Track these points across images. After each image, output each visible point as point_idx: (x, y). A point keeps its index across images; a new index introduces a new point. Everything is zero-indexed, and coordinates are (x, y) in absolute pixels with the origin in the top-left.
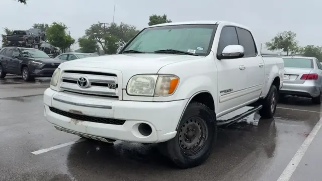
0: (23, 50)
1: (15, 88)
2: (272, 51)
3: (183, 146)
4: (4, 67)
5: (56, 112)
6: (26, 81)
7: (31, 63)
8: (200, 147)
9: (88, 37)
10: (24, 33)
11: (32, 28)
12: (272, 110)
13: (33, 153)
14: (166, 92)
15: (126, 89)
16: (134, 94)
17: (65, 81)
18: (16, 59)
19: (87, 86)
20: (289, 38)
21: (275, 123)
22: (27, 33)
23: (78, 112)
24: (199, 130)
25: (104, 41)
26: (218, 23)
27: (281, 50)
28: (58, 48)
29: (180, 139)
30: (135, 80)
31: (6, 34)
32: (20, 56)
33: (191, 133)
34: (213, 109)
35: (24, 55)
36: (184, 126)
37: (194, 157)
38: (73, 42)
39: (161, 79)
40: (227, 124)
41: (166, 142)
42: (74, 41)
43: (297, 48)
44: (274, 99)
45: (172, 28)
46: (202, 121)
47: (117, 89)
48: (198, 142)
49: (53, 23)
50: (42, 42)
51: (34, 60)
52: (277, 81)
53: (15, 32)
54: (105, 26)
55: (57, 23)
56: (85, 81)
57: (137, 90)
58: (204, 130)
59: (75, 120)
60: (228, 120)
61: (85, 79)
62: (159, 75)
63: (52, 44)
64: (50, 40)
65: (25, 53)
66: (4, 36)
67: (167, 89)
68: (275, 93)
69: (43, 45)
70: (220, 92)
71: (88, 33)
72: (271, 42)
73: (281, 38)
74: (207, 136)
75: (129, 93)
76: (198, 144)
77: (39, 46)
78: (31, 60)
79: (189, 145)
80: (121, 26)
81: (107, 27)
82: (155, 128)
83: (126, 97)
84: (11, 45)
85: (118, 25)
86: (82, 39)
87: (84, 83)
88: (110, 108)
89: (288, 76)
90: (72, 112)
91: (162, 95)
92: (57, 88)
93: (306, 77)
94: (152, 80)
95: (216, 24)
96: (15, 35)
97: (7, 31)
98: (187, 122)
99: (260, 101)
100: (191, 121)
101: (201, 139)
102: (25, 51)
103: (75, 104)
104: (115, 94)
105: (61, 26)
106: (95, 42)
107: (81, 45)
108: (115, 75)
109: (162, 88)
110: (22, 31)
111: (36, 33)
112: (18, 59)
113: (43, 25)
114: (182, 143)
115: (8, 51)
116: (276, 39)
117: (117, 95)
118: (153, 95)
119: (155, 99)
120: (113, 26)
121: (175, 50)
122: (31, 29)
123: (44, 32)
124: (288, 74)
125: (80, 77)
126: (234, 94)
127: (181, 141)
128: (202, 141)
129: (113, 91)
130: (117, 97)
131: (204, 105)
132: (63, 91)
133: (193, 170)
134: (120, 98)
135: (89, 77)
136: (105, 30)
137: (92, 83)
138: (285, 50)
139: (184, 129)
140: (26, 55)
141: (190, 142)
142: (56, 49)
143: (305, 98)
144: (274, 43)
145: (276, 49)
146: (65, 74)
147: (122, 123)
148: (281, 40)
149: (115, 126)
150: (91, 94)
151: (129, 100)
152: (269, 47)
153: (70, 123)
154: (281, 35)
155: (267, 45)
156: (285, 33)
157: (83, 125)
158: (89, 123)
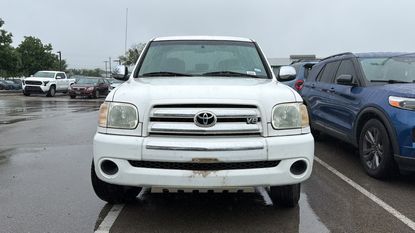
15: (271, 123)
19: (214, 123)
23: (210, 159)
47: (259, 123)
56: (210, 117)
61: (210, 115)
62: (298, 102)
72: (125, 56)
75: (276, 127)
82: (310, 164)
83: (273, 132)
87: (208, 121)
88: (262, 148)
90: (197, 162)
95: (254, 43)
116: (131, 53)
117: (260, 131)
119: (303, 131)
129: (254, 126)
135: (215, 112)
137: (218, 119)
144: (129, 57)
145: (131, 64)
146: (159, 110)
147: (276, 164)
148: (136, 53)
149: (266, 170)
150: (220, 134)
151: (276, 135)
152: (123, 62)
153: (193, 176)
154: (136, 47)
155: (120, 59)
156: (141, 46)
157: (218, 175)
158: (227, 171)
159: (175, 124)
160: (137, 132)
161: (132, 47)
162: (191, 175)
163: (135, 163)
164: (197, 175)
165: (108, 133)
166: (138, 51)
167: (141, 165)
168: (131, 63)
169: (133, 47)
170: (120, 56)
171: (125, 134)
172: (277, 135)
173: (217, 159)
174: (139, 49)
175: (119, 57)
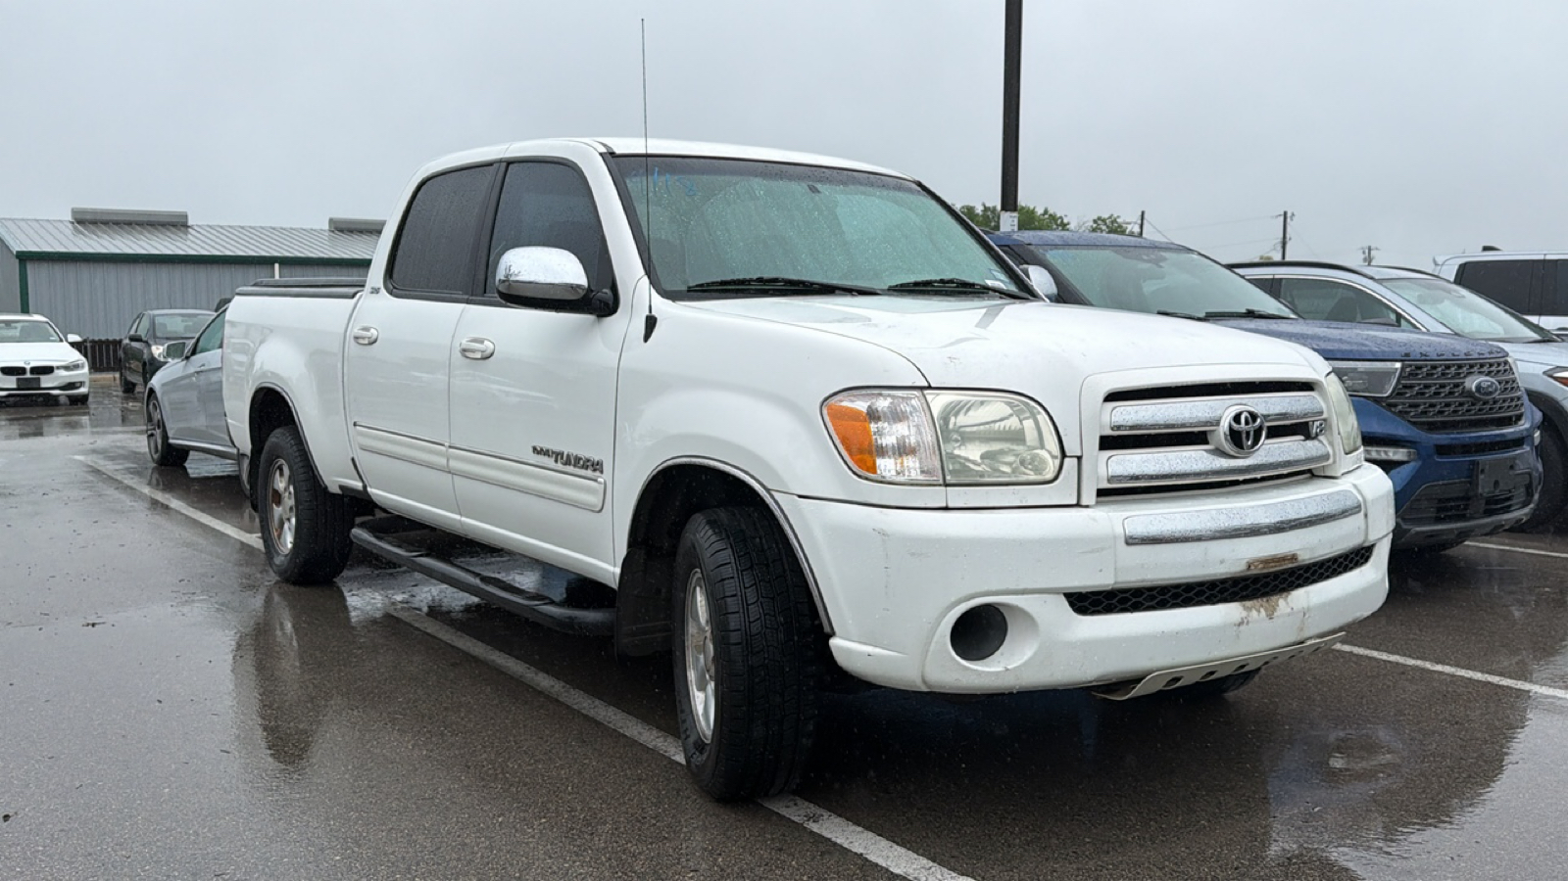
15: (1340, 435)
19: (1260, 444)
23: (1282, 559)
47: (1323, 438)
56: (1258, 425)
61: (1254, 418)
87: (1253, 435)
90: (1256, 571)
104: (1330, 456)
146: (1122, 408)
147: (1369, 553)
153: (1245, 621)
157: (1294, 609)
159: (1171, 456)
160: (1063, 491)
162: (1242, 619)
163: (1086, 602)
164: (1254, 613)
165: (951, 505)
167: (1129, 603)
171: (1021, 501)
173: (1297, 554)
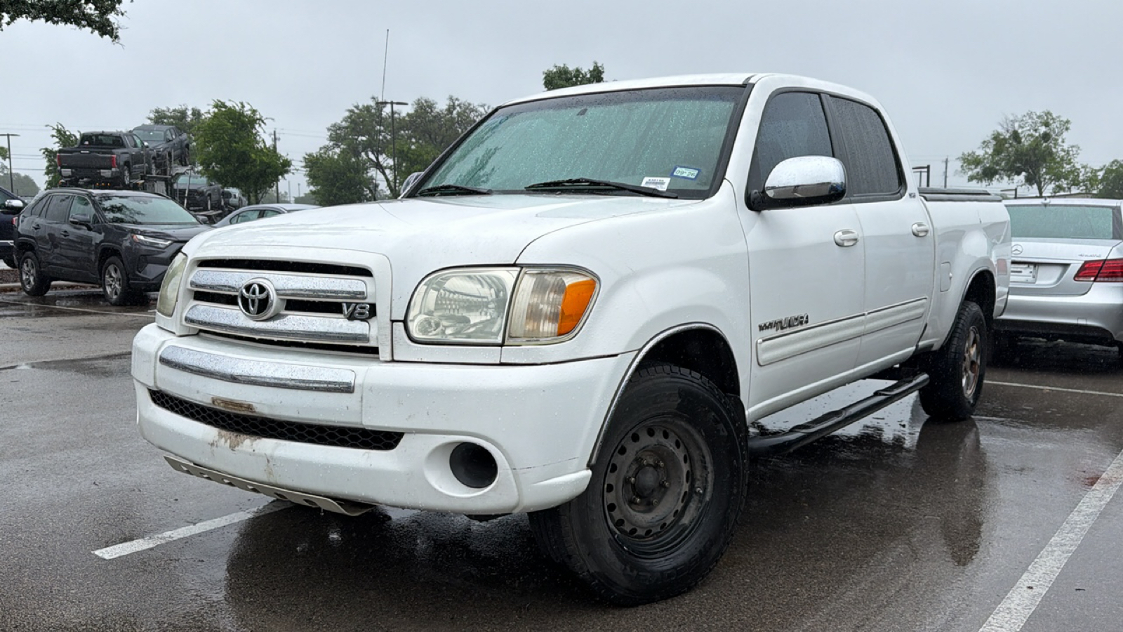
0: (108, 198)
1: (77, 328)
2: (984, 183)
3: (619, 523)
4: (43, 258)
5: (171, 409)
6: (115, 304)
7: (133, 242)
8: (685, 528)
9: (338, 150)
10: (116, 141)
11: (148, 122)
12: (969, 393)
13: (97, 552)
14: (548, 327)
15: (405, 322)
16: (432, 336)
17: (201, 295)
18: (84, 232)
19: (271, 312)
20: (1046, 137)
21: (982, 438)
22: (127, 141)
23: (240, 405)
24: (679, 469)
25: (391, 162)
26: (751, 81)
27: (1016, 178)
28: (235, 191)
29: (610, 498)
30: (439, 286)
31: (56, 147)
32: (95, 219)
33: (649, 479)
34: (736, 389)
35: (110, 215)
36: (623, 451)
37: (663, 563)
38: (284, 167)
39: (528, 282)
40: (791, 443)
41: (553, 509)
42: (287, 164)
43: (1074, 171)
44: (973, 351)
45: (591, 104)
46: (691, 436)
47: (373, 321)
48: (680, 506)
49: (216, 106)
50: (181, 169)
51: (143, 233)
52: (982, 286)
53: (85, 137)
54: (393, 113)
55: (229, 104)
56: (263, 296)
57: (445, 323)
58: (698, 465)
59: (232, 435)
60: (792, 430)
61: (262, 289)
62: (522, 266)
63: (213, 176)
64: (206, 163)
65: (113, 209)
66: (49, 154)
67: (553, 318)
68: (979, 330)
69: (182, 183)
70: (762, 328)
71: (337, 135)
72: (980, 153)
73: (1016, 136)
74: (710, 489)
75: (416, 334)
76: (679, 515)
77: (169, 183)
78: (134, 232)
79: (643, 518)
80: (451, 109)
81: (404, 114)
82: (508, 459)
83: (406, 350)
84: (73, 182)
85: (441, 106)
86: (317, 159)
87: (259, 304)
88: (348, 389)
89: (1027, 272)
90: (221, 408)
91: (533, 338)
92: (174, 323)
93: (1095, 271)
94: (498, 286)
95: (744, 86)
96: (86, 148)
97: (62, 135)
98: (635, 438)
99: (920, 360)
100: (651, 433)
101: (687, 498)
102: (116, 202)
103: (234, 379)
104: (365, 338)
105: (241, 114)
106: (361, 168)
107: (313, 178)
108: (364, 272)
109: (534, 314)
110: (110, 135)
111: (156, 142)
112: (89, 229)
113: (183, 114)
114: (617, 514)
115: (55, 201)
116: (999, 143)
117: (372, 344)
118: (499, 340)
119: (509, 354)
120: (424, 108)
121: (596, 179)
122: (143, 128)
123: (185, 136)
124: (1029, 263)
125: (246, 282)
126: (815, 336)
127: (612, 507)
128: (693, 506)
129: (358, 327)
130: (375, 350)
131: (697, 375)
132: (197, 334)
133: (658, 609)
134: (384, 354)
135: (276, 282)
136: (395, 124)
137: (288, 301)
138: (1030, 181)
139: (625, 463)
140: (119, 215)
141: (649, 511)
142: (229, 195)
143: (1096, 347)
144: (992, 155)
145: (997, 176)
147: (392, 442)
148: (1014, 143)
149: (364, 454)
150: (287, 341)
151: (416, 360)
152: (972, 169)
153: (215, 443)
154: (1016, 125)
155: (964, 163)
156: (1030, 121)
157: (256, 451)
158: (276, 443)
161: (1002, 126)
162: (214, 439)
164: (223, 440)
166: (1021, 136)
168: (996, 172)
169: (1005, 126)
170: (963, 154)
172: (420, 360)
173: (252, 405)
174: (1025, 129)
175: (960, 155)
